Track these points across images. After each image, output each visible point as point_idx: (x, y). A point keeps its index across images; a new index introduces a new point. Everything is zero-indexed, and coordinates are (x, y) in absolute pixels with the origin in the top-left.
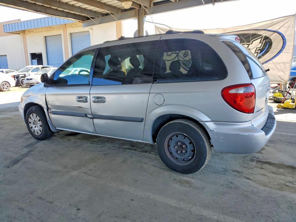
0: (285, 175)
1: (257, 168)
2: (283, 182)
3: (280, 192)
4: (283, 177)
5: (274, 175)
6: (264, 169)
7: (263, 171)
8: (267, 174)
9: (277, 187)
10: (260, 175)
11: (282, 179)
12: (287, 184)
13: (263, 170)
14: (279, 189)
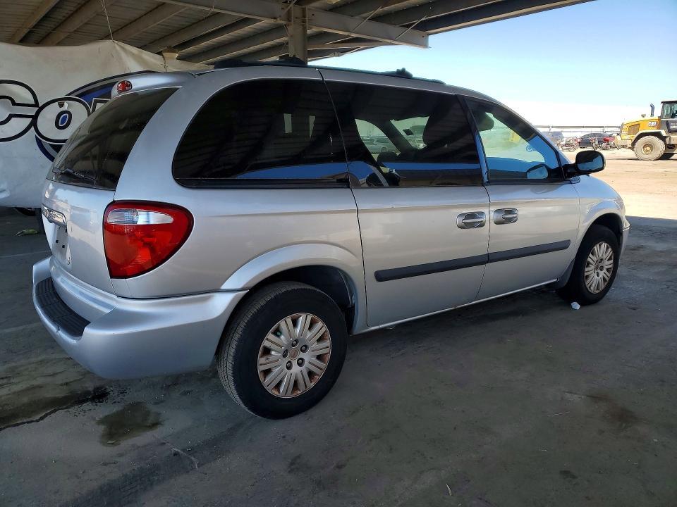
0: (14, 393)
1: (75, 381)
2: (12, 381)
3: (13, 364)
4: (16, 388)
5: (35, 383)
6: (61, 385)
7: (59, 379)
8: (49, 379)
9: (22, 368)
10: (60, 372)
11: (16, 384)
12: (5, 381)
13: (60, 382)
14: (16, 367)
